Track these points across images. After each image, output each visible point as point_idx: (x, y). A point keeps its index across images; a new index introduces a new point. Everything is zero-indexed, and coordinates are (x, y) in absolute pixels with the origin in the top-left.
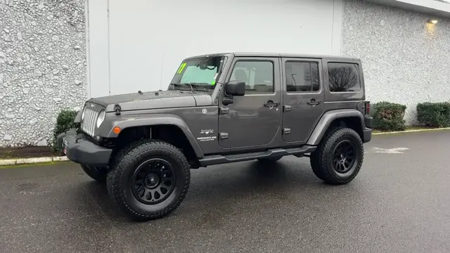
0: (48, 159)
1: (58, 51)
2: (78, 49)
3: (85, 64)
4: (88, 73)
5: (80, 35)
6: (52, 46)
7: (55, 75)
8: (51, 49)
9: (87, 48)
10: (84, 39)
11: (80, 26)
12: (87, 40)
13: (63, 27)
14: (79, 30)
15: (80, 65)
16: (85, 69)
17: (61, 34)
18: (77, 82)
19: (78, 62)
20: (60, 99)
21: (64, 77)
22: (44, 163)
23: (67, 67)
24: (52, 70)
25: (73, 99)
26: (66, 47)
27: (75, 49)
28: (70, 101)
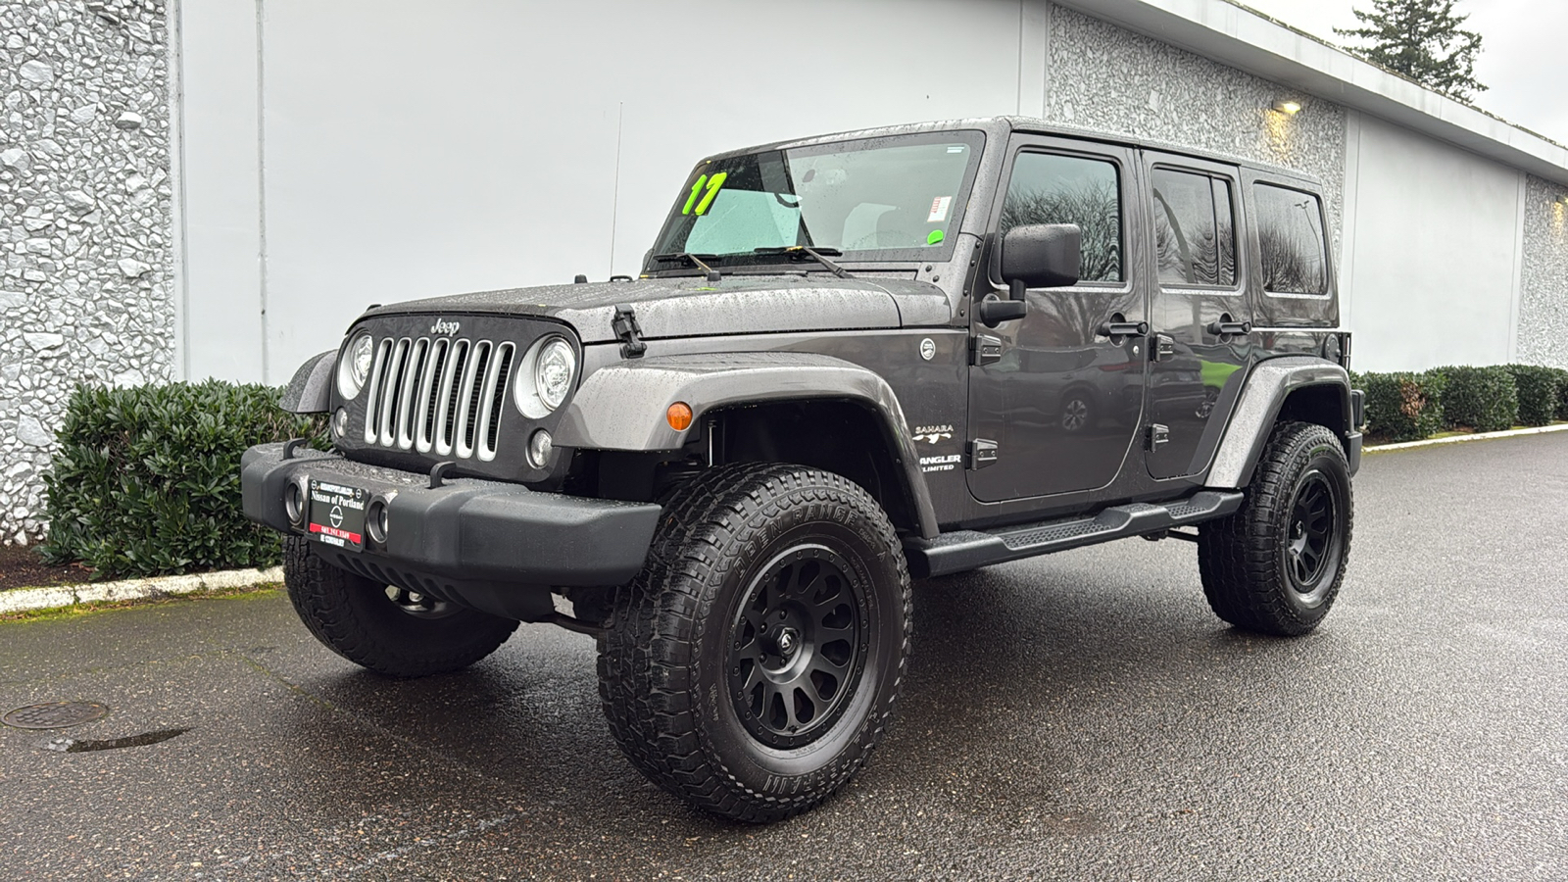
0: (55, 597)
1: (49, 130)
2: (135, 126)
3: (164, 190)
4: (174, 231)
5: (143, 68)
6: (20, 108)
7: (31, 234)
8: (16, 117)
9: (173, 120)
10: (158, 84)
11: (141, 29)
12: (172, 91)
13: (68, 28)
14: (141, 47)
15: (142, 197)
16: (165, 212)
17: (60, 58)
18: (131, 267)
19: (134, 183)
20: (57, 340)
21: (72, 244)
22: (40, 611)
23: (91, 201)
24: (20, 209)
25: (111, 337)
26: (82, 114)
27: (120, 126)
28: (99, 348)
